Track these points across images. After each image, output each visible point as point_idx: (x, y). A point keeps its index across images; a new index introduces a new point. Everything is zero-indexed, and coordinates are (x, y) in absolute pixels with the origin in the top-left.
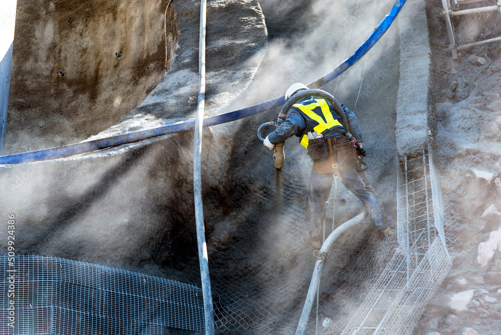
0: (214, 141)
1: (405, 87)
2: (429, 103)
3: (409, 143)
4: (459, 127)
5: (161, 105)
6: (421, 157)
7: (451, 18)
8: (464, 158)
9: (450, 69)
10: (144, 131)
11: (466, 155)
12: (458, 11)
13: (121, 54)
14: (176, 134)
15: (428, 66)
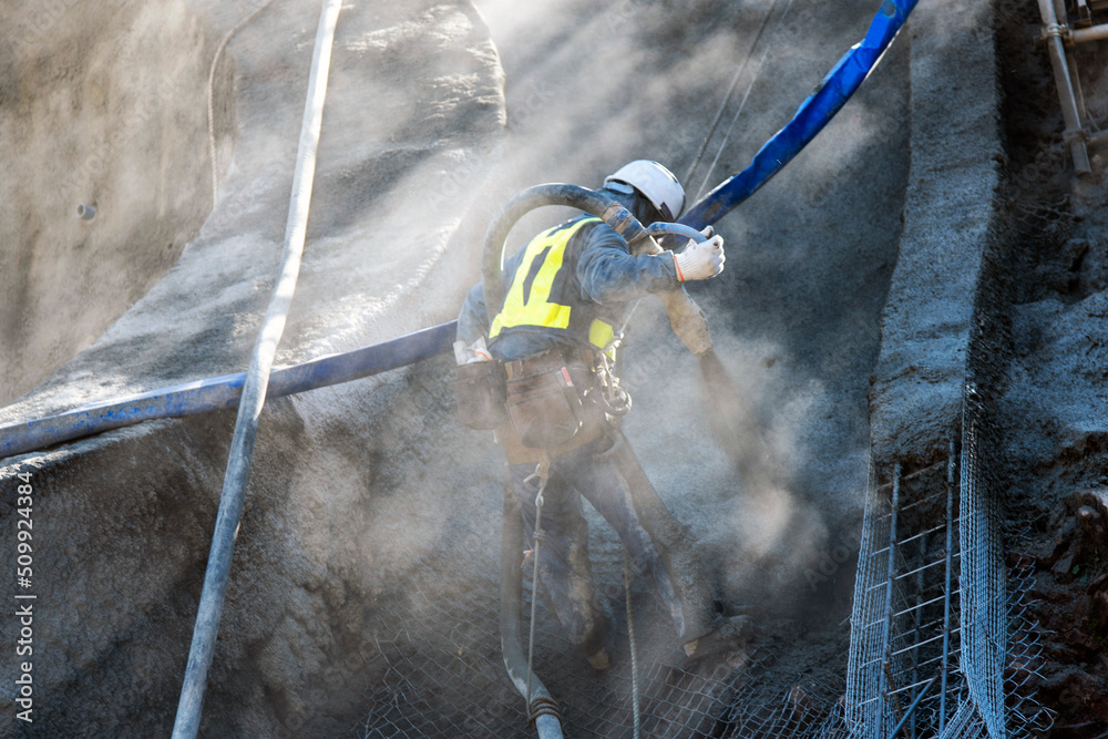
0: (309, 442)
1: (915, 259)
2: (982, 301)
3: (907, 424)
4: (1076, 371)
5: (158, 339)
6: (942, 464)
7: (1067, 51)
8: (1081, 463)
9: (1068, 204)
10: (77, 414)
11: (1087, 451)
12: (1088, 26)
13: (93, 209)
14: (180, 421)
15: (990, 195)
